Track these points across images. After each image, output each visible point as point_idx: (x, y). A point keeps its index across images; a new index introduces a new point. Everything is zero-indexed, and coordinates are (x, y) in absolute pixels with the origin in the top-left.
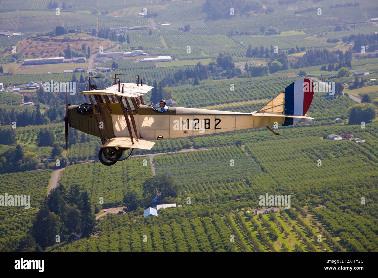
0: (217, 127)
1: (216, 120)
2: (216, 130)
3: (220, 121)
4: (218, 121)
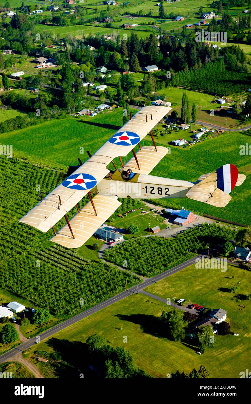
0: (167, 194)
1: (166, 189)
2: (167, 196)
3: (169, 190)
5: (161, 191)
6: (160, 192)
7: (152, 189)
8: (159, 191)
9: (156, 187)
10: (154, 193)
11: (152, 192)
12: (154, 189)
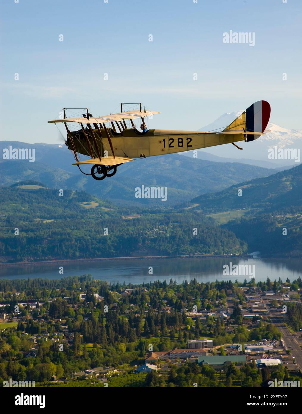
0: (189, 145)
1: (187, 139)
2: (188, 147)
3: (191, 140)
4: (189, 140)
5: (182, 142)
6: (180, 144)
7: (171, 141)
8: (179, 142)
9: (176, 138)
10: (173, 147)
11: (171, 145)
12: (173, 141)
